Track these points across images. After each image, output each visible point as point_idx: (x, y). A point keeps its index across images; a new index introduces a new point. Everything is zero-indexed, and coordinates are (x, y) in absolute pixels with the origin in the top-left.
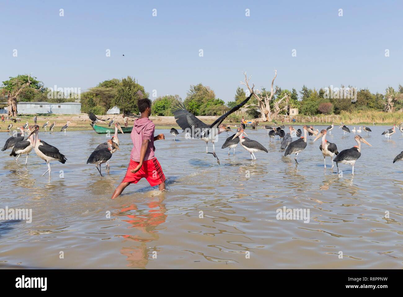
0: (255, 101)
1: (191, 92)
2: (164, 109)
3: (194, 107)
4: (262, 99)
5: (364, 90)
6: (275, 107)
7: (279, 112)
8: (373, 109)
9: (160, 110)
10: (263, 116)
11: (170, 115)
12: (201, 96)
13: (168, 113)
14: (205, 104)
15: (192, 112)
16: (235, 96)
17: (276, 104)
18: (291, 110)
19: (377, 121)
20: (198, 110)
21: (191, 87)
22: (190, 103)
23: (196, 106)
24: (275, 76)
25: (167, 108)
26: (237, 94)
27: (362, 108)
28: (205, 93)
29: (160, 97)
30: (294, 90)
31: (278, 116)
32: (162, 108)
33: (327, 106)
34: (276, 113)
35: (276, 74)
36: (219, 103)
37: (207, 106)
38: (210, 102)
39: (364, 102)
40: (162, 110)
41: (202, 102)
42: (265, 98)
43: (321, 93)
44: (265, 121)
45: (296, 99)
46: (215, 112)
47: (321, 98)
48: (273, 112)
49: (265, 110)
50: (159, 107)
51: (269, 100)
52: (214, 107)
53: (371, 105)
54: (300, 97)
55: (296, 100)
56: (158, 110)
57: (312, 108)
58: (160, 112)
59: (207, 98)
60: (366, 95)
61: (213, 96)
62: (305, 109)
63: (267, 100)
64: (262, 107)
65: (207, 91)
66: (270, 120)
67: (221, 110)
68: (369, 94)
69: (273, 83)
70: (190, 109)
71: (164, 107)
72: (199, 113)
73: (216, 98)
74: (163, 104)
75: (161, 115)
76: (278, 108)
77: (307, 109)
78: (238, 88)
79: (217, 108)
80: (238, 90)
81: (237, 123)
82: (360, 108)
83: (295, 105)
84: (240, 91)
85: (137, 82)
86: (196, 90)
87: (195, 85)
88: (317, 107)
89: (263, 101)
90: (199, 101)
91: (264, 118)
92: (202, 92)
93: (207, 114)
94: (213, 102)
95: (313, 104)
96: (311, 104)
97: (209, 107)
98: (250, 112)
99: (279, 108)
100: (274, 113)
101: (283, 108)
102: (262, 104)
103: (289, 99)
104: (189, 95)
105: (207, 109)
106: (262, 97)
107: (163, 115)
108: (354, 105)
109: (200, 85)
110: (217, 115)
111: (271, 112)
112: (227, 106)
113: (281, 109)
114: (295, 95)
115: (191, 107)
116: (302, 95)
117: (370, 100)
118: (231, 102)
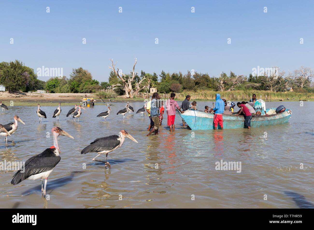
0: (120, 82)
1: (73, 74)
2: (55, 88)
3: (75, 86)
4: (125, 80)
5: (205, 75)
6: (136, 87)
7: (139, 90)
8: (210, 89)
9: (51, 88)
10: (127, 94)
11: (59, 92)
12: (80, 78)
13: (57, 90)
14: (84, 84)
15: (74, 90)
16: (109, 78)
17: (137, 85)
18: (151, 89)
19: (208, 98)
20: (78, 88)
21: (73, 70)
22: (72, 83)
23: (76, 85)
24: (136, 63)
25: (57, 87)
26: (110, 76)
27: (203, 88)
28: (84, 75)
29: (52, 78)
30: (155, 74)
31: (138, 93)
32: (53, 86)
33: (177, 86)
34: (137, 91)
35: (136, 61)
36: (95, 83)
37: (85, 85)
38: (87, 82)
39: (204, 83)
40: (53, 88)
41: (81, 82)
42: (128, 80)
43: (173, 77)
44: (128, 97)
45: (157, 80)
46: (91, 90)
47: (173, 80)
48: (134, 90)
49: (128, 88)
50: (51, 85)
51: (131, 81)
52: (91, 86)
53: (210, 86)
54: (159, 79)
55: (156, 82)
56: (50, 88)
57: (166, 88)
58: (52, 90)
59: (85, 79)
60: (206, 78)
61: (90, 78)
62: (161, 88)
63: (129, 81)
64: (126, 87)
65: (86, 74)
66: (132, 97)
67: (95, 89)
68: (208, 77)
69: (134, 68)
70: (73, 88)
71: (54, 85)
72: (79, 91)
73: (93, 79)
74: (54, 83)
75: (53, 92)
76: (138, 88)
77: (162, 88)
78: (111, 72)
79: (92, 87)
80: (111, 73)
81: (105, 99)
82: (202, 88)
83: (155, 85)
84: (113, 74)
85: (24, 65)
86: (77, 72)
87: (77, 69)
88: (169, 87)
89: (127, 82)
90: (79, 81)
91: (127, 95)
92: (81, 74)
93: (84, 92)
94: (90, 82)
95: (166, 84)
96: (165, 84)
97: (86, 86)
98: (117, 90)
99: (140, 87)
100: (136, 91)
101: (142, 87)
102: (126, 84)
103: (150, 80)
104: (71, 76)
105: (84, 87)
106: (126, 79)
107: (54, 92)
108: (198, 85)
109: (81, 68)
110: (92, 93)
111: (133, 90)
112: (100, 85)
113: (141, 88)
114: (156, 77)
115: (73, 86)
116: (161, 78)
117: (209, 82)
118: (103, 82)
